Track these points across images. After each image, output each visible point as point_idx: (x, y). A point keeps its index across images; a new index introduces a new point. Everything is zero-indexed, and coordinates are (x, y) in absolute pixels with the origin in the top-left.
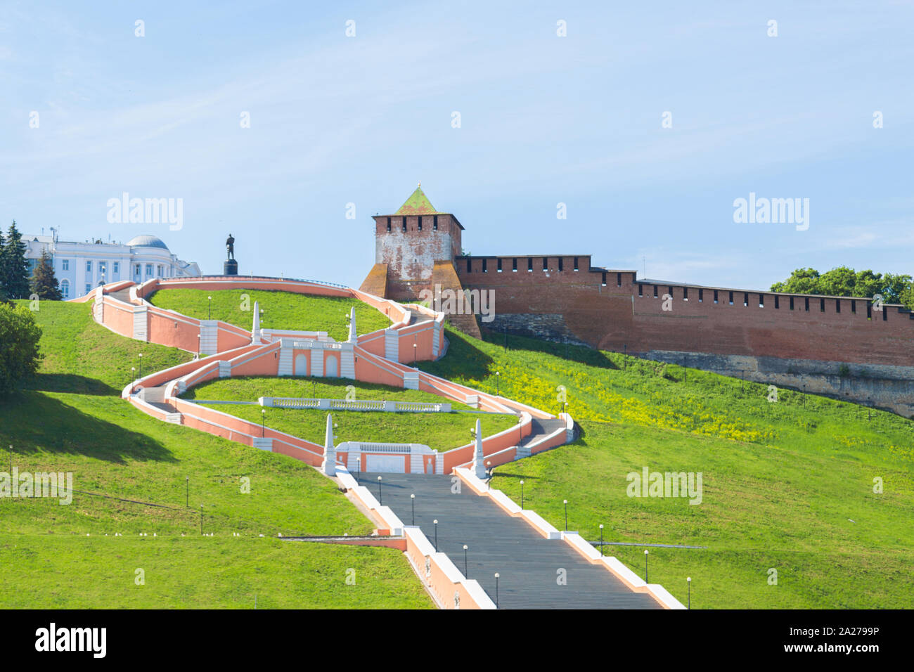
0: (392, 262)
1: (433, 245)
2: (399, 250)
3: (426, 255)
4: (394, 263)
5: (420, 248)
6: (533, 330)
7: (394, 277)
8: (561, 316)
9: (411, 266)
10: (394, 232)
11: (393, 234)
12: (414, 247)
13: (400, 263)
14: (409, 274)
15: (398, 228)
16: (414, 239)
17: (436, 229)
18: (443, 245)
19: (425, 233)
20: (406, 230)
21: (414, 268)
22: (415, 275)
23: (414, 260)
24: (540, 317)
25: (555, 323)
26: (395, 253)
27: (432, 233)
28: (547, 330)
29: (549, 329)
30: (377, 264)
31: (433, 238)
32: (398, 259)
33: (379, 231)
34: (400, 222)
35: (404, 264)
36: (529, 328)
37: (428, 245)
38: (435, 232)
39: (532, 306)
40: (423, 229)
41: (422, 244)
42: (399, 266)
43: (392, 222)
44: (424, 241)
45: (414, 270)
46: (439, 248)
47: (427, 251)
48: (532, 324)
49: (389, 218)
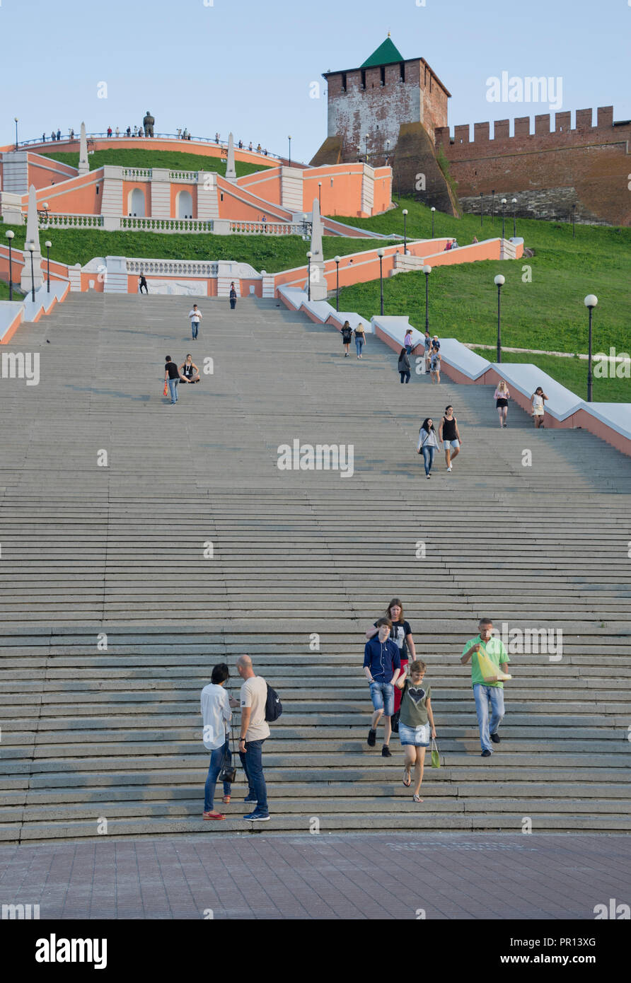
0: (347, 133)
1: (399, 103)
2: (357, 115)
3: (391, 119)
4: (350, 134)
5: (383, 109)
6: (534, 211)
7: (350, 152)
8: (572, 189)
9: (372, 135)
10: (351, 92)
11: (349, 95)
12: (375, 110)
13: (358, 133)
14: (369, 146)
15: (355, 87)
16: (376, 99)
17: (404, 81)
18: (411, 103)
19: (389, 89)
20: (364, 87)
21: (375, 137)
22: (376, 147)
23: (375, 127)
24: (545, 193)
25: (563, 199)
26: (352, 119)
27: (398, 88)
28: (553, 210)
29: (555, 208)
30: (329, 138)
31: (399, 95)
32: (356, 128)
33: (332, 93)
34: (358, 78)
35: (364, 132)
36: (529, 208)
37: (393, 105)
38: (401, 87)
39: (533, 181)
40: (387, 84)
41: (386, 105)
42: (357, 137)
43: (347, 79)
44: (388, 100)
45: (376, 140)
46: (407, 107)
47: (391, 112)
48: (533, 203)
49: (344, 74)
